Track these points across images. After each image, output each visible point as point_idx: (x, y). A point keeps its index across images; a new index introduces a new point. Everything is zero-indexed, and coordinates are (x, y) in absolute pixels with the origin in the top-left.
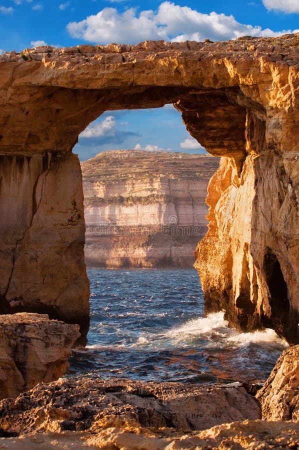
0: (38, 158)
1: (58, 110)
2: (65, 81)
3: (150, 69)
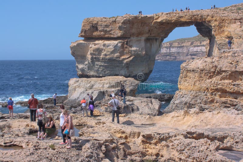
0: (160, 39)
2: (165, 21)
3: (185, 17)
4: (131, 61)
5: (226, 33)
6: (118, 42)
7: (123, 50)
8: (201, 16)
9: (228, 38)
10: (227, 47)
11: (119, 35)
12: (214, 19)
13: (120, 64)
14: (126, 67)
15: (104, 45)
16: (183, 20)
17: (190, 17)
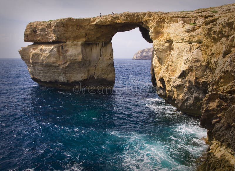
0: (101, 44)
1: (103, 31)
2: (100, 23)
3: (120, 18)
4: (67, 67)
5: (165, 36)
6: (54, 47)
7: (59, 55)
8: (137, 16)
9: (167, 42)
10: (166, 54)
11: (54, 39)
12: (152, 18)
13: (57, 69)
14: (63, 73)
15: (41, 50)
16: (119, 21)
17: (126, 17)
